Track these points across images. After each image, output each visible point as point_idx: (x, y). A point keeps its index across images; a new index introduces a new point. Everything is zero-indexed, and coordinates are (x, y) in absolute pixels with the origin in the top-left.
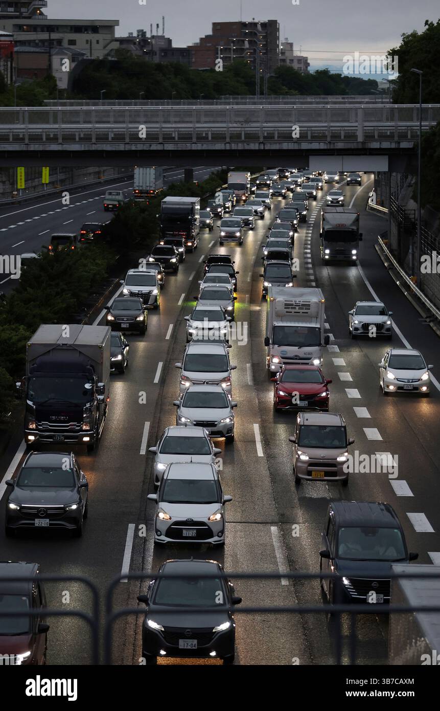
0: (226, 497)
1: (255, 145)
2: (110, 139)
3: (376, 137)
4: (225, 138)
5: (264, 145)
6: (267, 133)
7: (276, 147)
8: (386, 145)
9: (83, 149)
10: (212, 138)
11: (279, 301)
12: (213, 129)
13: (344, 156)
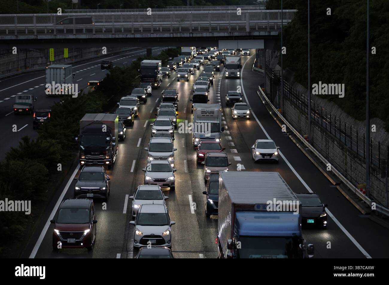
0: (172, 222)
1: (187, 34)
2: (103, 32)
3: (257, 29)
4: (170, 30)
5: (192, 35)
6: (194, 28)
7: (199, 35)
8: (262, 33)
9: (88, 38)
10: (162, 30)
11: (198, 110)
12: (163, 25)
13: (238, 40)
